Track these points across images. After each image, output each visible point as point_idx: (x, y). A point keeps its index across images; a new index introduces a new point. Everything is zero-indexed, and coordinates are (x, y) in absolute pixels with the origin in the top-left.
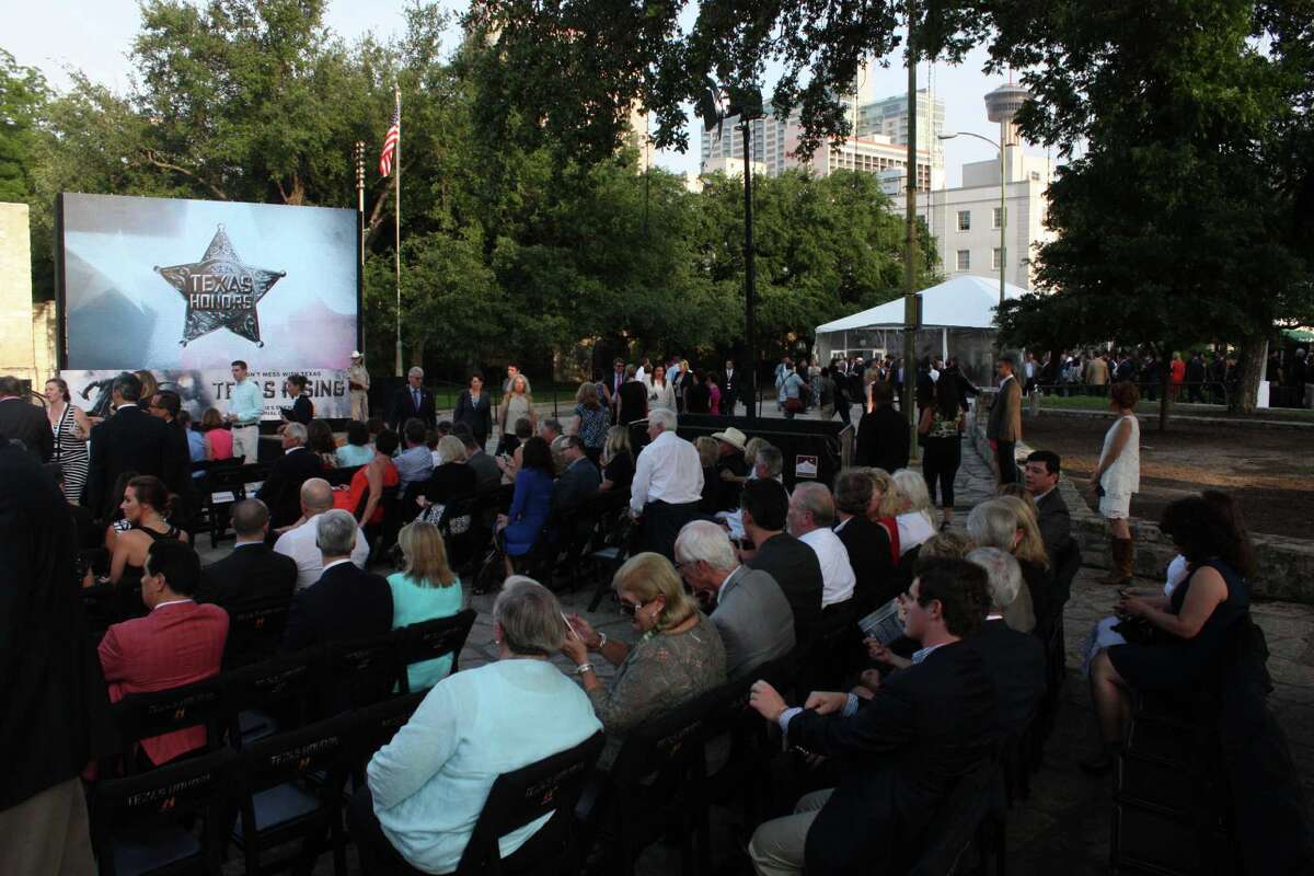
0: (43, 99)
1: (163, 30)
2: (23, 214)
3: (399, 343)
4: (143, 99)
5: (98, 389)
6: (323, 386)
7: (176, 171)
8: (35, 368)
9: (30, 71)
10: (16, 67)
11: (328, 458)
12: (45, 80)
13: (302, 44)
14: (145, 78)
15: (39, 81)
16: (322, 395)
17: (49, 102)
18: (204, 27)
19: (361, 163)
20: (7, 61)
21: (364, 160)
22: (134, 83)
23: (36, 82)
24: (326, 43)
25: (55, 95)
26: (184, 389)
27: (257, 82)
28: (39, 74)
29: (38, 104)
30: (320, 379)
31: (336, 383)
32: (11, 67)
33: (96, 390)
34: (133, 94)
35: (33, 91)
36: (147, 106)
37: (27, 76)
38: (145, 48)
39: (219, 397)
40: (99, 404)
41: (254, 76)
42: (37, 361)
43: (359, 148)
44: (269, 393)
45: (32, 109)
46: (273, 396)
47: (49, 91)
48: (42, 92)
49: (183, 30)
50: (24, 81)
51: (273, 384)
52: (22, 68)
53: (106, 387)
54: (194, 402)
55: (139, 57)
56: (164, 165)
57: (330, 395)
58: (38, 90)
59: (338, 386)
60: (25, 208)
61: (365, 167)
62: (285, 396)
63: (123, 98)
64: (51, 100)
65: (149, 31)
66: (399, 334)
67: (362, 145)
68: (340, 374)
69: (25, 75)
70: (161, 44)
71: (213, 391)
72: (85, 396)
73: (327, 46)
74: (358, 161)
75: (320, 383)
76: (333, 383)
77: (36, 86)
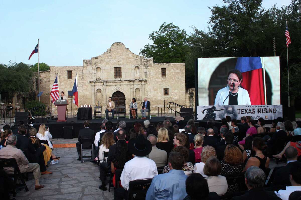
0: (185, 37)
1: (218, 14)
2: (183, 66)
3: (289, 97)
4: (212, 33)
5: (207, 111)
6: (270, 110)
7: (222, 51)
8: (186, 106)
11: (291, 133)
12: (186, 32)
13: (256, 12)
14: (213, 28)
15: (185, 33)
16: (270, 113)
17: (187, 38)
18: (227, 12)
20: (178, 29)
21: (275, 43)
22: (209, 29)
23: (184, 33)
25: (188, 36)
26: (230, 111)
27: (244, 25)
28: (185, 31)
29: (184, 38)
30: (269, 108)
31: (274, 109)
32: (178, 30)
33: (206, 111)
34: (209, 32)
36: (213, 35)
37: (182, 32)
38: (213, 19)
39: (239, 113)
40: (207, 115)
41: (243, 23)
42: (186, 104)
44: (254, 112)
45: (183, 40)
46: (255, 113)
48: (185, 35)
49: (223, 13)
50: (181, 33)
51: (255, 109)
52: (181, 30)
53: (208, 110)
54: (232, 115)
55: (211, 22)
56: (218, 50)
57: (272, 113)
59: (275, 110)
61: (276, 45)
62: (258, 113)
63: (207, 33)
65: (214, 15)
66: (289, 94)
67: (275, 38)
68: (275, 106)
69: (181, 32)
70: (216, 18)
71: (238, 111)
72: (203, 113)
74: (274, 43)
75: (269, 109)
76: (273, 109)
77: (184, 34)
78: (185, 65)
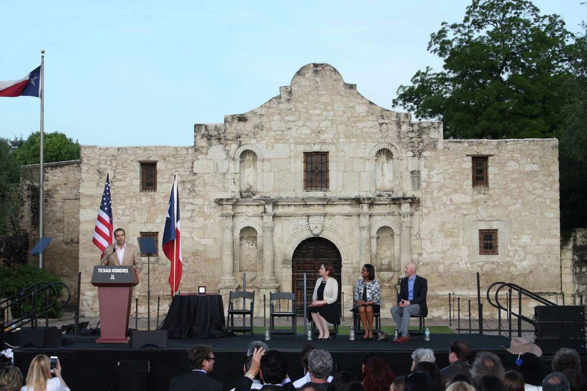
2: (553, 148)
9: (551, 19)
10: (539, 17)
35: (554, 36)
45: (553, 53)
47: (567, 33)
50: (546, 28)
52: (545, 17)
58: (557, 34)
60: (555, 141)
64: (570, 42)
78: (561, 147)
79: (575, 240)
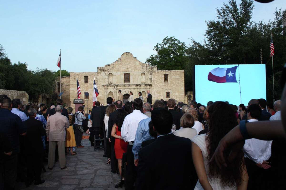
0: (185, 49)
1: (212, 28)
2: (183, 72)
4: (207, 45)
7: (216, 60)
9: (182, 43)
10: (180, 43)
12: (185, 45)
13: (245, 26)
14: (208, 40)
15: (184, 45)
17: (186, 49)
18: (221, 26)
19: (261, 54)
21: (262, 53)
22: (205, 41)
24: (252, 25)
25: (187, 48)
28: (184, 43)
32: (179, 43)
34: (205, 44)
35: (183, 47)
36: (208, 46)
37: (182, 44)
38: (208, 33)
43: (261, 50)
45: (183, 51)
48: (185, 47)
49: (217, 27)
50: (181, 45)
52: (181, 43)
55: (207, 35)
60: (183, 71)
63: (203, 45)
65: (210, 29)
69: (181, 44)
70: (211, 31)
73: (252, 26)
78: (185, 72)
79: (188, 94)
